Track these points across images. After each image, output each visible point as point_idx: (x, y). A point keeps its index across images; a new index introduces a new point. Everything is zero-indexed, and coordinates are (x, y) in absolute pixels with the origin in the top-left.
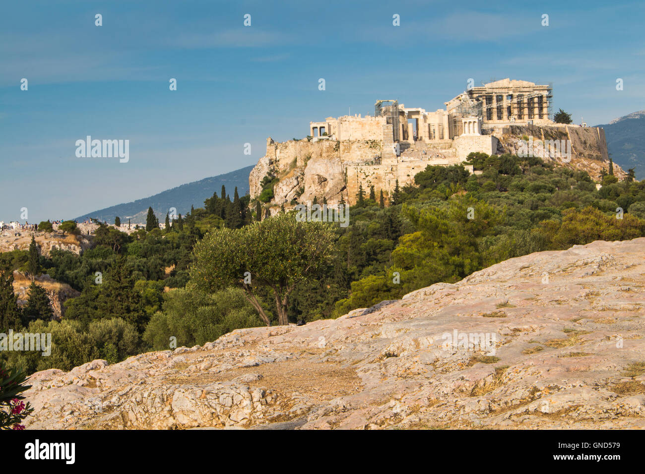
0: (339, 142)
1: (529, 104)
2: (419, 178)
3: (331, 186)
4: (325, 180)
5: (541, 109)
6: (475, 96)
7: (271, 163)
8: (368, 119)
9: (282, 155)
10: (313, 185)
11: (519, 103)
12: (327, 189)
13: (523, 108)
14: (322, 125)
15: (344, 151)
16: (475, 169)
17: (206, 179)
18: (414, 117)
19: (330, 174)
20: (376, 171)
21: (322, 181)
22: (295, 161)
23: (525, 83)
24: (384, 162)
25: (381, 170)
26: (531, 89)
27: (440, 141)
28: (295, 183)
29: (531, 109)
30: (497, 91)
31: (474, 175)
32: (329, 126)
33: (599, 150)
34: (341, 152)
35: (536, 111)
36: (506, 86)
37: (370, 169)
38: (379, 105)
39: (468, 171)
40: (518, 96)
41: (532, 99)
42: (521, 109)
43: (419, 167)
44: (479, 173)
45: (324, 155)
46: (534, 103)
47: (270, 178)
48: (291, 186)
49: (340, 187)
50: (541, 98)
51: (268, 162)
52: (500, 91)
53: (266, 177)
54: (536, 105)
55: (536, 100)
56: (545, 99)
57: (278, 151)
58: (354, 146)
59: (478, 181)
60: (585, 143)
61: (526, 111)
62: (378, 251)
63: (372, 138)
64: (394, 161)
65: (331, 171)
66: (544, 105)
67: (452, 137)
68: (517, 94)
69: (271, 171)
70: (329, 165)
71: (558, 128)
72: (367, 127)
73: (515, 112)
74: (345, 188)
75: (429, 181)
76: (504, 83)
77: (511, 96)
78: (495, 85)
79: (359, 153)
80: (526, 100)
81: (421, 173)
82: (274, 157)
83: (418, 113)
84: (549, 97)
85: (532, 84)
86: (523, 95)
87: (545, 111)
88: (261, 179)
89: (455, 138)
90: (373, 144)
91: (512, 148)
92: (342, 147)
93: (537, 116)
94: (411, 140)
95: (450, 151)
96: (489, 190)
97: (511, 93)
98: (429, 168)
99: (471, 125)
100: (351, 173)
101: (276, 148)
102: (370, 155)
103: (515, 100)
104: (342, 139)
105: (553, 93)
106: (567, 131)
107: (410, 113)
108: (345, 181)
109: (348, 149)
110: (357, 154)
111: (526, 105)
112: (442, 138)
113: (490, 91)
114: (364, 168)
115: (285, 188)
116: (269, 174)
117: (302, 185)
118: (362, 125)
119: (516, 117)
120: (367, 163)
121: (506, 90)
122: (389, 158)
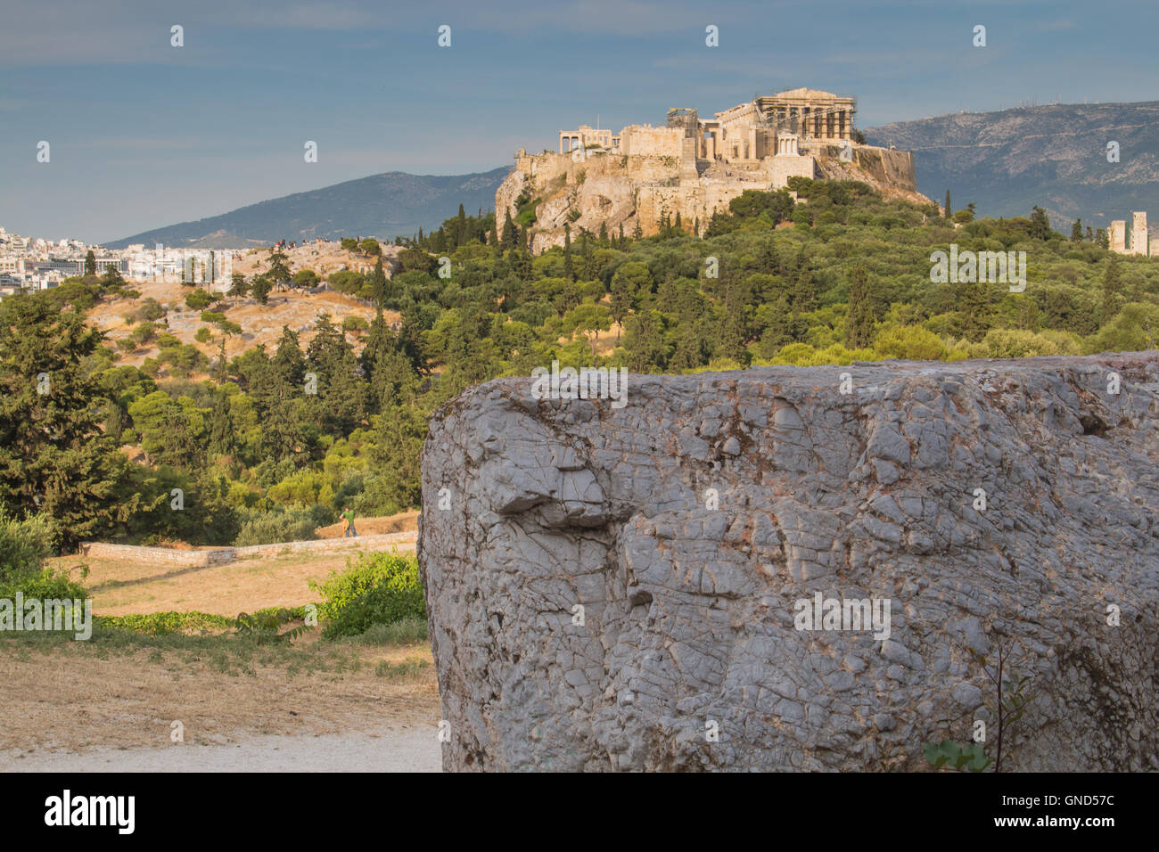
0: (626, 158)
1: (828, 120)
2: (734, 204)
3: (617, 210)
4: (609, 202)
5: (842, 126)
6: (765, 107)
7: (526, 179)
8: (663, 131)
9: (539, 169)
10: (592, 208)
11: (816, 118)
12: (611, 214)
13: (821, 125)
14: (575, 135)
15: (633, 168)
16: (799, 197)
17: (295, 195)
18: (711, 130)
19: (615, 196)
20: (674, 194)
21: (605, 203)
22: (564, 177)
23: (825, 95)
24: (683, 183)
25: (682, 191)
26: (832, 103)
27: (746, 161)
28: (566, 204)
29: (830, 126)
30: (791, 102)
31: (801, 204)
32: (583, 136)
33: (910, 179)
34: (630, 169)
35: (837, 129)
36: (802, 97)
37: (668, 192)
38: (673, 114)
39: (792, 199)
40: (816, 110)
41: (832, 114)
42: (818, 125)
43: (733, 191)
44: (804, 201)
45: (607, 171)
46: (834, 119)
47: (525, 197)
48: (561, 208)
49: (628, 212)
50: (842, 113)
51: (523, 177)
52: (796, 102)
53: (520, 196)
54: (837, 122)
55: (837, 115)
56: (847, 115)
57: (534, 164)
58: (646, 163)
59: (806, 211)
60: (897, 170)
61: (825, 128)
62: (764, 288)
63: (667, 154)
64: (695, 183)
65: (616, 191)
66: (847, 122)
67: (760, 157)
68: (815, 107)
69: (527, 188)
70: (614, 184)
71: (871, 151)
72: (662, 140)
73: (812, 128)
74: (634, 213)
75: (748, 208)
76: (800, 92)
77: (807, 110)
78: (790, 94)
79: (650, 171)
80: (825, 116)
81: (738, 198)
82: (529, 172)
83: (716, 125)
84: (852, 112)
85: (833, 96)
86: (821, 110)
87: (847, 129)
88: (515, 197)
89: (766, 158)
90: (669, 161)
91: (831, 173)
92: (630, 164)
93: (837, 136)
94: (710, 158)
95: (760, 173)
96: (828, 222)
97: (808, 105)
98: (746, 193)
99: (789, 143)
100: (644, 194)
101: (532, 162)
102: (665, 173)
103: (812, 115)
104: (631, 153)
105: (859, 107)
106: (881, 154)
107: (708, 125)
108: (635, 204)
109: (638, 166)
110: (648, 173)
111: (824, 121)
112: (747, 157)
113: (783, 102)
114: (661, 189)
115: (553, 210)
116: (525, 192)
117: (574, 207)
118: (656, 137)
119: (813, 135)
120: (662, 184)
121: (802, 102)
122: (689, 178)
